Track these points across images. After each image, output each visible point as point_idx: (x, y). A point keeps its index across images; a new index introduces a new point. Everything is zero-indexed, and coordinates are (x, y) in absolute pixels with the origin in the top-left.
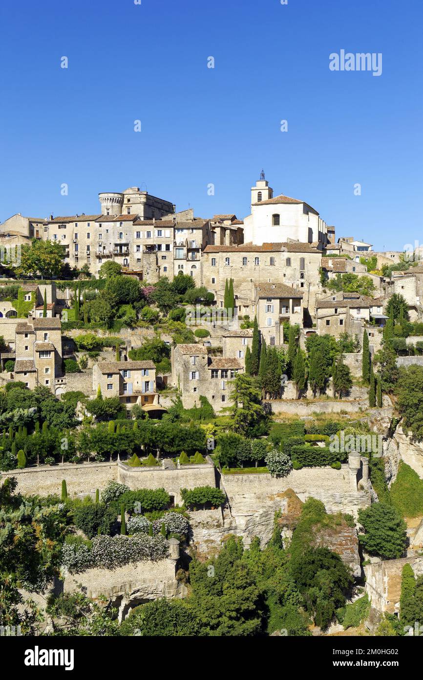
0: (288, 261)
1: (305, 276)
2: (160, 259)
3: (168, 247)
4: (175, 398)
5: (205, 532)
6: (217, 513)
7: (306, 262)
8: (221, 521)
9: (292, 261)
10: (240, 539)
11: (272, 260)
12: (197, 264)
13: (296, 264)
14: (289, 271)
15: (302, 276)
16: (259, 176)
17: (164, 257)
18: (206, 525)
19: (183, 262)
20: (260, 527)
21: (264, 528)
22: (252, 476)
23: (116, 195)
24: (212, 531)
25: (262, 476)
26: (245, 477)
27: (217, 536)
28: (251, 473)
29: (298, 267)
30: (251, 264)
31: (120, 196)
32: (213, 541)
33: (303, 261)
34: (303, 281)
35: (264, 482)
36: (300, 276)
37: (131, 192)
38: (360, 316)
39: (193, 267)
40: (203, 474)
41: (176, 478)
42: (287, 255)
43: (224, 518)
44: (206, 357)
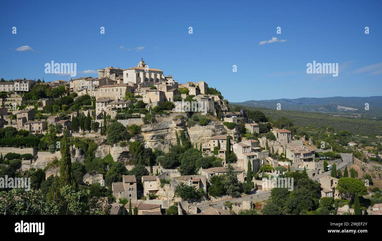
0: (117, 89)
1: (122, 95)
2: (88, 91)
3: (90, 87)
4: (46, 132)
5: (25, 166)
6: (29, 161)
9: (118, 90)
10: (34, 169)
11: (113, 89)
12: (97, 92)
13: (119, 90)
14: (117, 93)
16: (141, 59)
18: (25, 164)
19: (94, 92)
20: (42, 166)
21: (43, 167)
22: (45, 153)
23: (101, 70)
24: (28, 166)
25: (48, 153)
26: (43, 152)
28: (45, 151)
29: (120, 92)
30: (108, 91)
31: (103, 70)
32: (27, 169)
33: (121, 89)
34: (121, 96)
35: (49, 155)
36: (120, 94)
37: (107, 68)
38: (119, 107)
39: (96, 93)
40: (30, 151)
41: (23, 151)
42: (117, 88)
43: (31, 162)
44: (54, 119)
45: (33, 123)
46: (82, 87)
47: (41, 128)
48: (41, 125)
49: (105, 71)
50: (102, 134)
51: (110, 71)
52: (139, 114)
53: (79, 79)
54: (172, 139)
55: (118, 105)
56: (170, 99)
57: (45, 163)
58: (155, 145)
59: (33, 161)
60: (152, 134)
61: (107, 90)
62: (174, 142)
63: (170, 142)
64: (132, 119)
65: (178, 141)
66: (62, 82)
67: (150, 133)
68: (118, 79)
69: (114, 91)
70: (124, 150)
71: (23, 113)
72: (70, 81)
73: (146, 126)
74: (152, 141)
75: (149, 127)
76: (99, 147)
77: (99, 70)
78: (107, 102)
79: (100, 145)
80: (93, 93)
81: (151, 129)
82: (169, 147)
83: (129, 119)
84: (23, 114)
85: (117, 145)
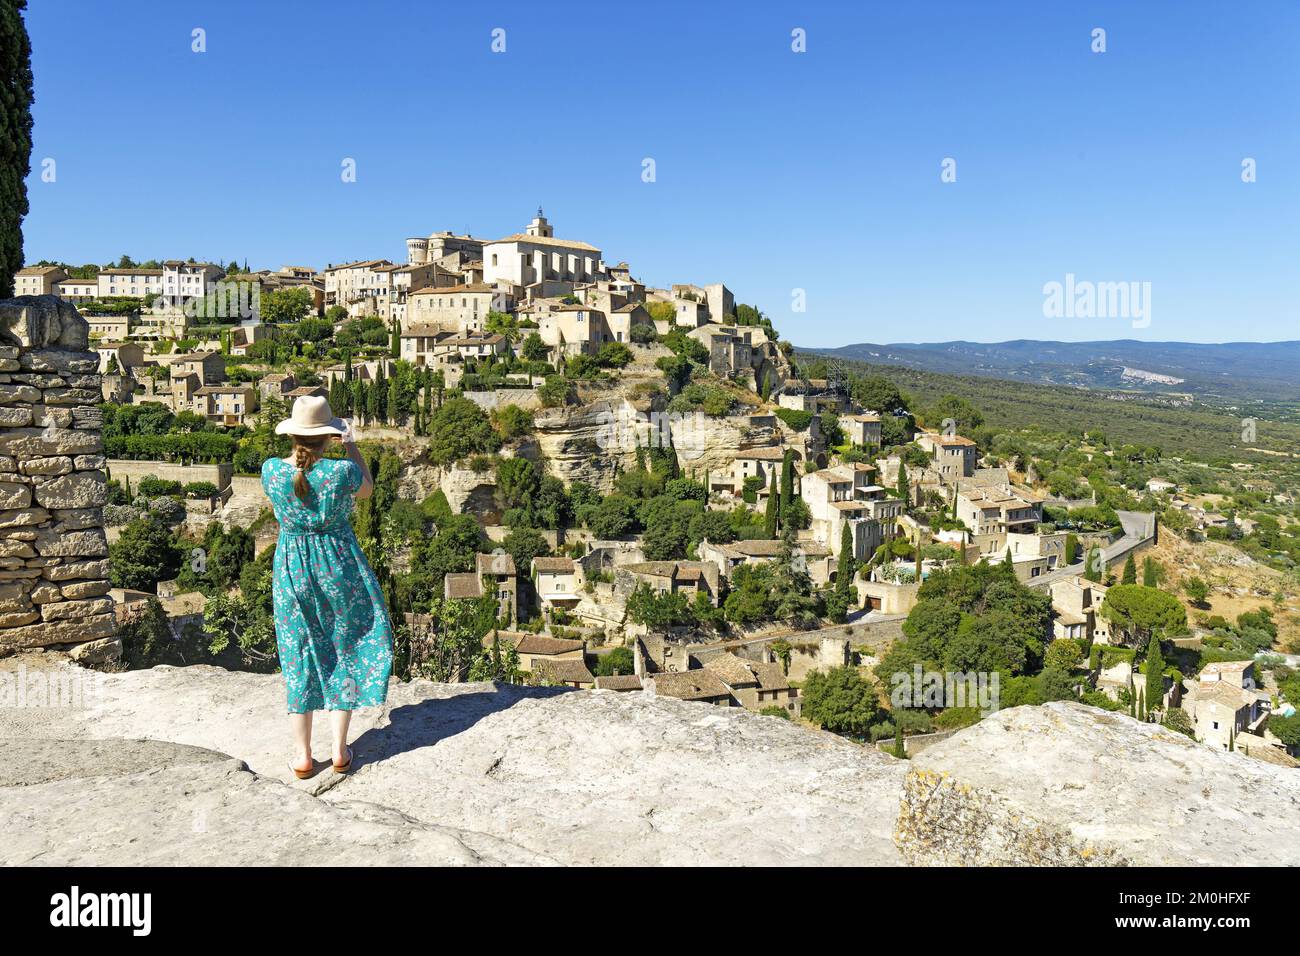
0: (464, 300)
1: (478, 317)
2: (378, 302)
3: (385, 290)
4: (256, 420)
5: (196, 516)
6: (208, 503)
7: (479, 302)
8: (210, 509)
9: (467, 302)
10: (222, 525)
11: (451, 300)
12: (404, 306)
13: (470, 304)
14: (464, 312)
15: (475, 318)
16: (537, 212)
17: (381, 301)
18: (198, 511)
19: (396, 305)
20: (244, 519)
21: (248, 520)
24: (203, 516)
26: (248, 479)
27: (205, 521)
29: (472, 308)
30: (436, 305)
31: (422, 241)
32: (201, 525)
33: (476, 300)
34: (476, 321)
36: (472, 316)
38: (470, 354)
39: (402, 310)
40: (208, 473)
41: (189, 474)
42: (463, 295)
43: (214, 508)
44: (280, 384)
45: (218, 394)
46: (362, 291)
47: (242, 409)
48: (241, 399)
49: (430, 245)
50: (419, 433)
51: (443, 245)
52: (527, 377)
53: (352, 267)
54: (623, 453)
55: (468, 350)
56: (619, 334)
57: (251, 510)
58: (572, 469)
59: (218, 504)
60: (565, 437)
61: (436, 301)
62: (629, 463)
63: (618, 463)
64: (507, 391)
65: (641, 459)
66: (303, 274)
67: (560, 434)
68: (468, 271)
69: (455, 304)
70: (482, 482)
71: (188, 361)
72: (327, 271)
73: (547, 414)
74: (563, 456)
75: (556, 418)
76: (411, 470)
77: (413, 241)
78: (433, 338)
79: (414, 464)
80: (394, 310)
81: (563, 421)
82: (614, 477)
83: (498, 391)
84: (188, 364)
85: (461, 466)
